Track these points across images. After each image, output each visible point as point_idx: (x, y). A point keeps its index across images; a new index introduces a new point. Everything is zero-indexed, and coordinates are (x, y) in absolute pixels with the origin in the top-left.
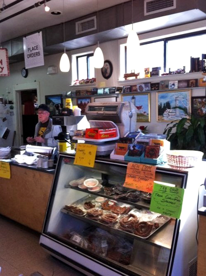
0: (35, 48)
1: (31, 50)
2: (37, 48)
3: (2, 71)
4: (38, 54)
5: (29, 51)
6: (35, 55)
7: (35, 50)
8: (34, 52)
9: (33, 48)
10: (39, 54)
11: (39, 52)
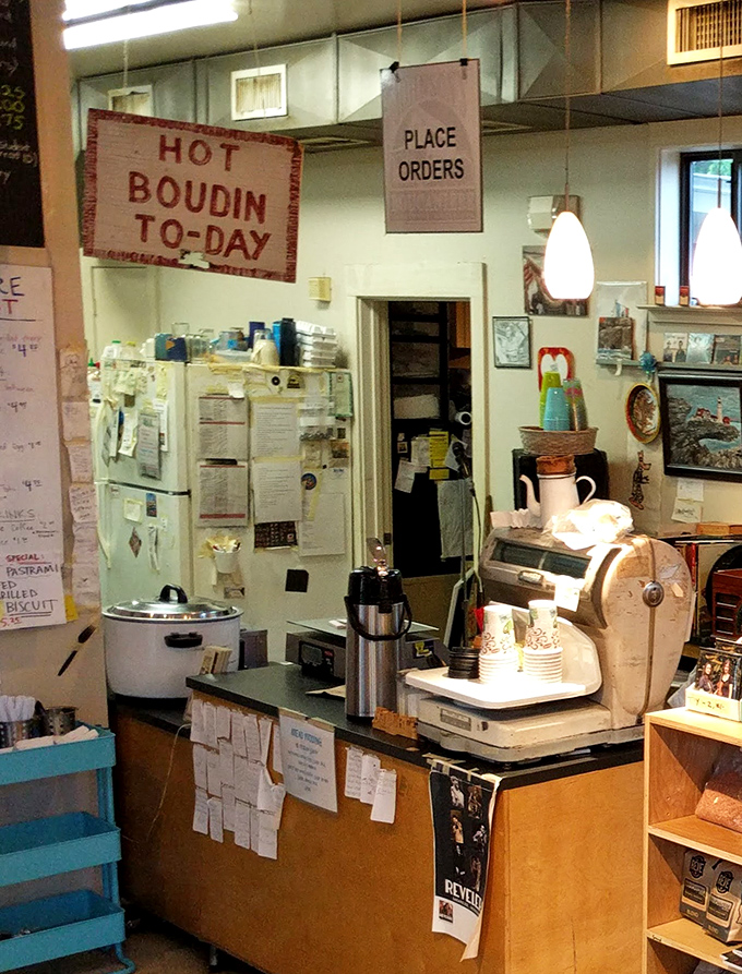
0: (443, 137)
1: (421, 143)
2: (452, 141)
3: (257, 253)
4: (454, 170)
5: (412, 145)
6: (438, 173)
7: (441, 146)
8: (432, 153)
9: (429, 132)
10: (459, 173)
11: (459, 160)
